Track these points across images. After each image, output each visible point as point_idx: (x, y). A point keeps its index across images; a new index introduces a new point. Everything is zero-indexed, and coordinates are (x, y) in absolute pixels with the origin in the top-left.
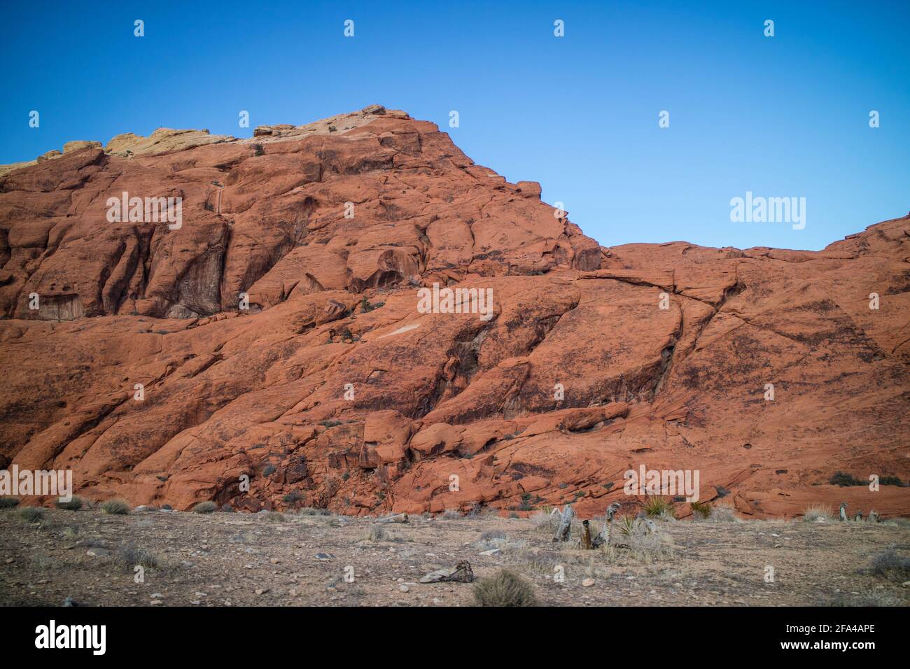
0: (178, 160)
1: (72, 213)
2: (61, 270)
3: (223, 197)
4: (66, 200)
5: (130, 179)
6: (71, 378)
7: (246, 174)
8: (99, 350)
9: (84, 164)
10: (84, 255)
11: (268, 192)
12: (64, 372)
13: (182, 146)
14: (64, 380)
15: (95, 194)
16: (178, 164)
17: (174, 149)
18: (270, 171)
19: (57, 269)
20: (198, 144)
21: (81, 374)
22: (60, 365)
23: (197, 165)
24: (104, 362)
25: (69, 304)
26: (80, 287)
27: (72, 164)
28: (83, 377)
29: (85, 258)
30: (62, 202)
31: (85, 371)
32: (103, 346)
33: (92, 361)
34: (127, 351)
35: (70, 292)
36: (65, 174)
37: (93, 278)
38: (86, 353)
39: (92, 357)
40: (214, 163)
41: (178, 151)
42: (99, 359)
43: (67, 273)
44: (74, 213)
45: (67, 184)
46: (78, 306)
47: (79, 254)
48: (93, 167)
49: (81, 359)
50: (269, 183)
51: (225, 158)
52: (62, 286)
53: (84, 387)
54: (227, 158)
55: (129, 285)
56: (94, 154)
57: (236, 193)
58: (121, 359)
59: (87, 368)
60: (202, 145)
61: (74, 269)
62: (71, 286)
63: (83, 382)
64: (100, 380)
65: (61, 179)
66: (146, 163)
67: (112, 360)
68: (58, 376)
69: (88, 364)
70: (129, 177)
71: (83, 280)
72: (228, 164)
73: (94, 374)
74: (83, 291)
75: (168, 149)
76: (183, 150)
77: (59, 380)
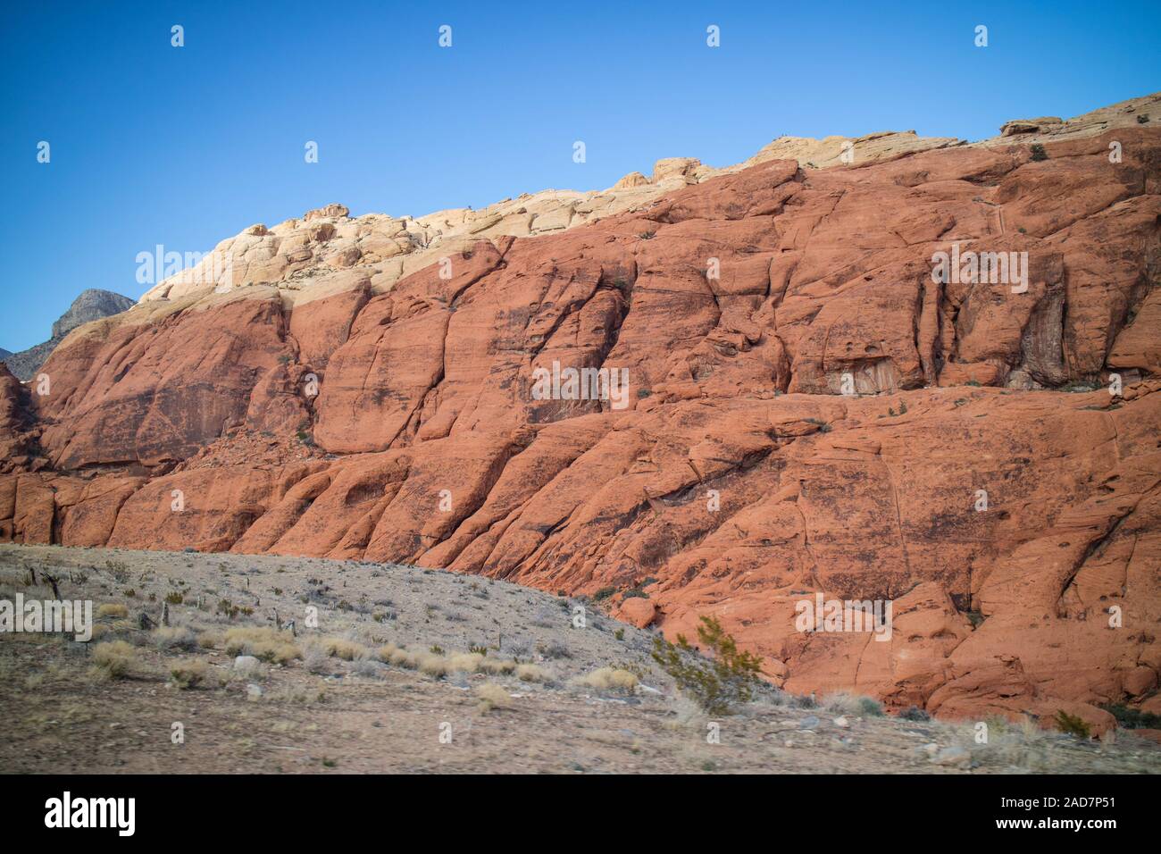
0: (901, 173)
1: (789, 247)
2: (855, 322)
3: (1005, 220)
4: (770, 230)
5: (860, 198)
6: (1006, 477)
7: (1034, 186)
8: (1037, 435)
9: (782, 179)
10: (882, 301)
11: (1074, 212)
12: (996, 468)
13: (892, 154)
14: (998, 479)
15: (817, 220)
16: (903, 177)
17: (881, 158)
18: (1072, 181)
19: (848, 320)
20: (915, 150)
21: (1019, 469)
22: (988, 457)
23: (929, 177)
24: (1047, 452)
25: (870, 371)
26: (892, 346)
27: (762, 180)
28: (1022, 475)
29: (884, 306)
30: (765, 233)
31: (1023, 465)
32: (1041, 429)
33: (1031, 451)
34: (1073, 435)
35: (874, 354)
36: (756, 194)
37: (906, 334)
38: (1017, 439)
39: (1029, 446)
40: (954, 174)
41: (886, 161)
42: (1039, 450)
43: (866, 327)
44: (792, 246)
45: (763, 207)
46: (886, 374)
47: (877, 300)
48: (792, 183)
49: (1014, 448)
50: (1072, 198)
51: (971, 167)
52: (863, 345)
53: (1026, 490)
54: (975, 167)
55: (942, 344)
56: (791, 169)
57: (1023, 214)
58: (1067, 448)
59: (1026, 461)
60: (921, 151)
61: (876, 321)
62: (877, 345)
63: (1024, 482)
64: (1046, 479)
65: (752, 202)
66: (854, 177)
67: (1056, 450)
68: (989, 473)
69: (1025, 455)
70: (859, 195)
71: (893, 337)
72: (978, 175)
73: (1036, 470)
74: (899, 352)
75: (871, 159)
76: (894, 159)
77: (991, 479)
